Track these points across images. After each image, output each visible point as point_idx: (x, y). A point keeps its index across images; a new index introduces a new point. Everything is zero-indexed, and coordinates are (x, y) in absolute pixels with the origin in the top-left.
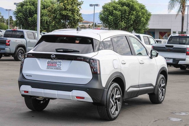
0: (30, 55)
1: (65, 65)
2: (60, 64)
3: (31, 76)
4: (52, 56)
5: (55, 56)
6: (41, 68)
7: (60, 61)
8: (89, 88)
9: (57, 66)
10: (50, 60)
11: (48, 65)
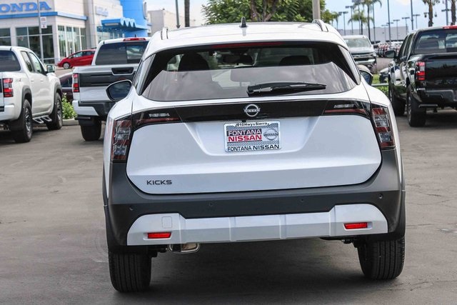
0: (156, 115)
1: (291, 132)
3: (169, 182)
4: (246, 110)
5: (258, 110)
6: (210, 154)
7: (270, 123)
8: (381, 193)
9: (264, 139)
10: (234, 125)
11: (231, 141)
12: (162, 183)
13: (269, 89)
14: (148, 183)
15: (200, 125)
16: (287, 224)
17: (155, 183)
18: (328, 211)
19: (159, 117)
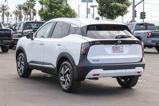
2: (122, 48)
3: (99, 61)
4: (118, 42)
6: (108, 53)
7: (121, 45)
9: (120, 50)
10: (114, 46)
11: (113, 50)
12: (97, 61)
13: (120, 37)
14: (93, 61)
15: (106, 45)
16: (127, 72)
17: (95, 61)
18: (135, 69)
19: (97, 43)
